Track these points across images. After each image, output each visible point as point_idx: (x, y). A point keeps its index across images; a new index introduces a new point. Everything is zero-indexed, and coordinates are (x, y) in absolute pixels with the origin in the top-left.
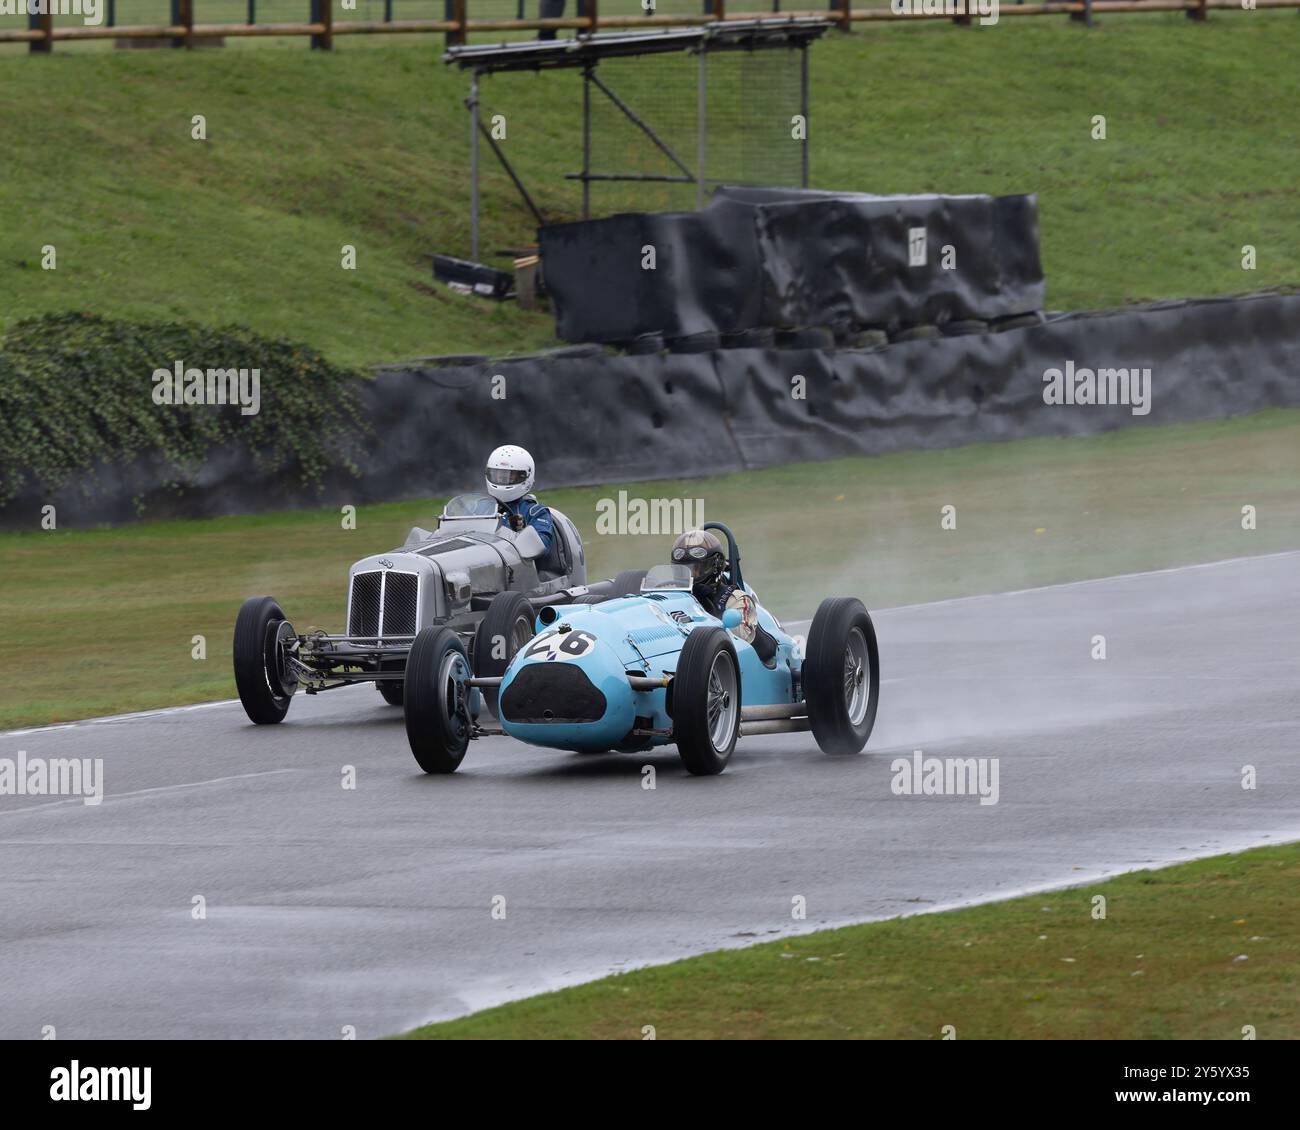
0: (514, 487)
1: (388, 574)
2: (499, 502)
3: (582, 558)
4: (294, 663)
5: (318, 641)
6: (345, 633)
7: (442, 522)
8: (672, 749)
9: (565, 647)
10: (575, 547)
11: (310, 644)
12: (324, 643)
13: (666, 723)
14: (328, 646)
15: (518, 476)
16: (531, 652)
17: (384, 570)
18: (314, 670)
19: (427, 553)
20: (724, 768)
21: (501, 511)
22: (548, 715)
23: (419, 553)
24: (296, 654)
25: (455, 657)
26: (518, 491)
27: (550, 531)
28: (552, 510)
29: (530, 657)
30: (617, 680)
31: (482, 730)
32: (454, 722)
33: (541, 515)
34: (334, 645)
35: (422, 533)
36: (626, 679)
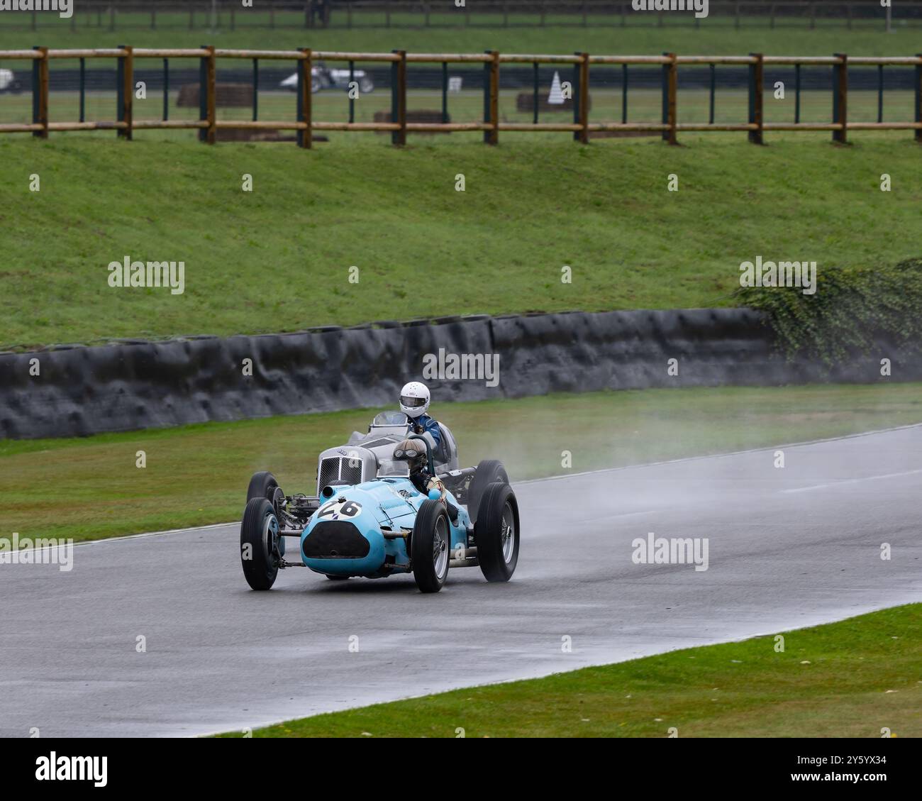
0: (418, 408)
1: (344, 459)
2: (408, 416)
3: (456, 452)
4: (283, 513)
5: (300, 500)
6: (316, 495)
7: (372, 428)
8: (410, 576)
9: (343, 511)
10: (453, 446)
11: (295, 501)
12: (303, 501)
13: (404, 560)
14: (306, 503)
15: (420, 402)
16: (322, 514)
17: (341, 457)
18: (296, 518)
19: (367, 446)
20: (440, 588)
21: (409, 422)
22: (334, 554)
23: (362, 446)
24: (284, 508)
25: (271, 517)
26: (419, 411)
27: (439, 437)
28: (440, 424)
29: (322, 518)
30: (375, 532)
31: (287, 563)
32: (270, 558)
33: (432, 427)
34: (309, 502)
35: (360, 435)
36: (380, 532)
